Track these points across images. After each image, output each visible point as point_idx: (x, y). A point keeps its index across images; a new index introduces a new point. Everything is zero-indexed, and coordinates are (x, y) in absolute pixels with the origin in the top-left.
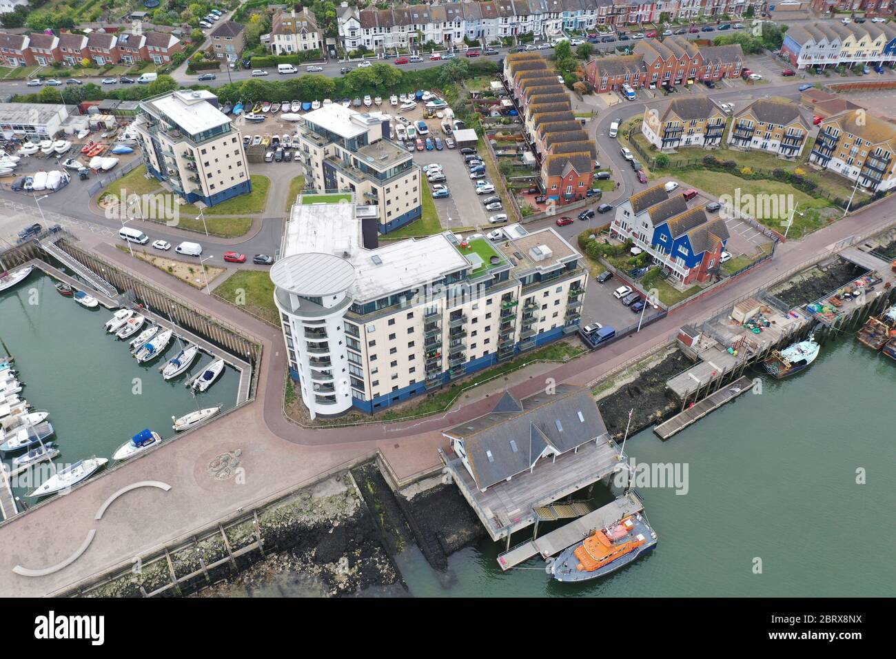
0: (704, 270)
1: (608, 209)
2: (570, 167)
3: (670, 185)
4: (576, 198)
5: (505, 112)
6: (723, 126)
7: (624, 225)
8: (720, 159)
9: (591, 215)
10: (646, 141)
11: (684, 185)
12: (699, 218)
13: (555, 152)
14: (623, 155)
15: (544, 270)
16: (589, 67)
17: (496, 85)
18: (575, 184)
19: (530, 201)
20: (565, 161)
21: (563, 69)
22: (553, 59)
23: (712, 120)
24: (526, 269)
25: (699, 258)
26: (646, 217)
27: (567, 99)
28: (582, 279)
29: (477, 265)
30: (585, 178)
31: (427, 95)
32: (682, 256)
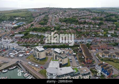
0: (110, 76)
1: (94, 65)
2: (89, 59)
3: (104, 63)
4: (90, 63)
5: (80, 51)
6: (111, 55)
7: (97, 68)
8: (111, 60)
9: (92, 66)
10: (100, 56)
11: (106, 63)
12: (108, 68)
13: (87, 57)
14: (96, 58)
15: (85, 73)
16: (92, 46)
17: (79, 48)
18: (90, 61)
19: (83, 63)
20: (88, 58)
21: (88, 46)
22: (86, 45)
23: (109, 54)
24: (82, 73)
25: (109, 74)
26: (100, 67)
27: (88, 50)
28: (91, 75)
29: (75, 72)
31: (70, 48)
32: (106, 73)
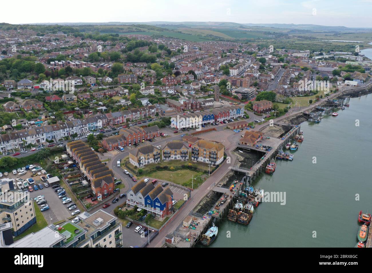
0: (168, 210)
1: (124, 196)
2: (104, 182)
3: (146, 180)
4: (109, 194)
5: (70, 166)
6: (159, 154)
7: (132, 200)
8: (162, 166)
9: (117, 200)
10: (133, 165)
11: (151, 178)
12: (160, 190)
13: (96, 177)
14: (125, 173)
15: (101, 229)
16: (104, 142)
17: (64, 156)
18: (107, 188)
19: (89, 201)
20: (101, 180)
21: (92, 145)
22: (87, 142)
23: (155, 153)
24: (93, 231)
25: (165, 205)
26: (140, 195)
27: (97, 155)
28: (119, 228)
29: (68, 236)
30: (111, 185)
31: (31, 166)
32: (158, 206)
